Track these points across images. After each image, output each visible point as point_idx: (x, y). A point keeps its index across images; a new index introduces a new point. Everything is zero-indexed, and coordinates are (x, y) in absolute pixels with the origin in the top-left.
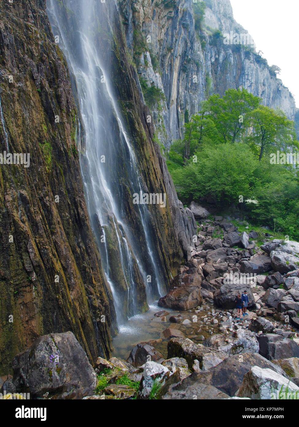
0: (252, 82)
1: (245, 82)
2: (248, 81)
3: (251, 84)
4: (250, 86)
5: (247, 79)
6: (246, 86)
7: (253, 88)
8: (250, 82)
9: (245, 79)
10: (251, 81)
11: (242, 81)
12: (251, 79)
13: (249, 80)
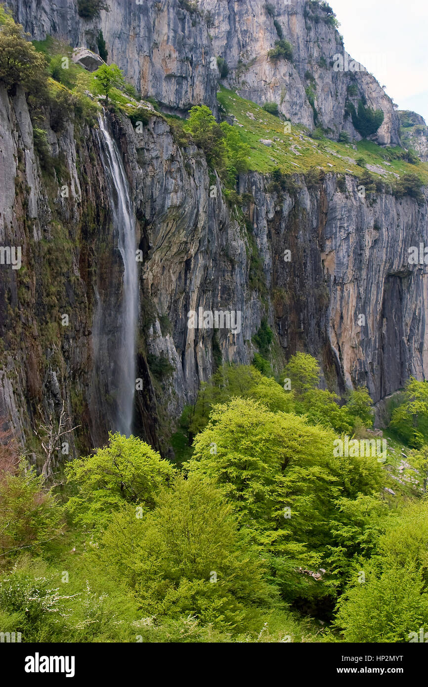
0: (350, 230)
1: (336, 232)
2: (342, 230)
3: (348, 234)
4: (347, 238)
5: (340, 227)
6: (338, 239)
7: (351, 240)
8: (346, 232)
9: (336, 227)
10: (348, 230)
11: (331, 231)
12: (347, 226)
13: (344, 227)
